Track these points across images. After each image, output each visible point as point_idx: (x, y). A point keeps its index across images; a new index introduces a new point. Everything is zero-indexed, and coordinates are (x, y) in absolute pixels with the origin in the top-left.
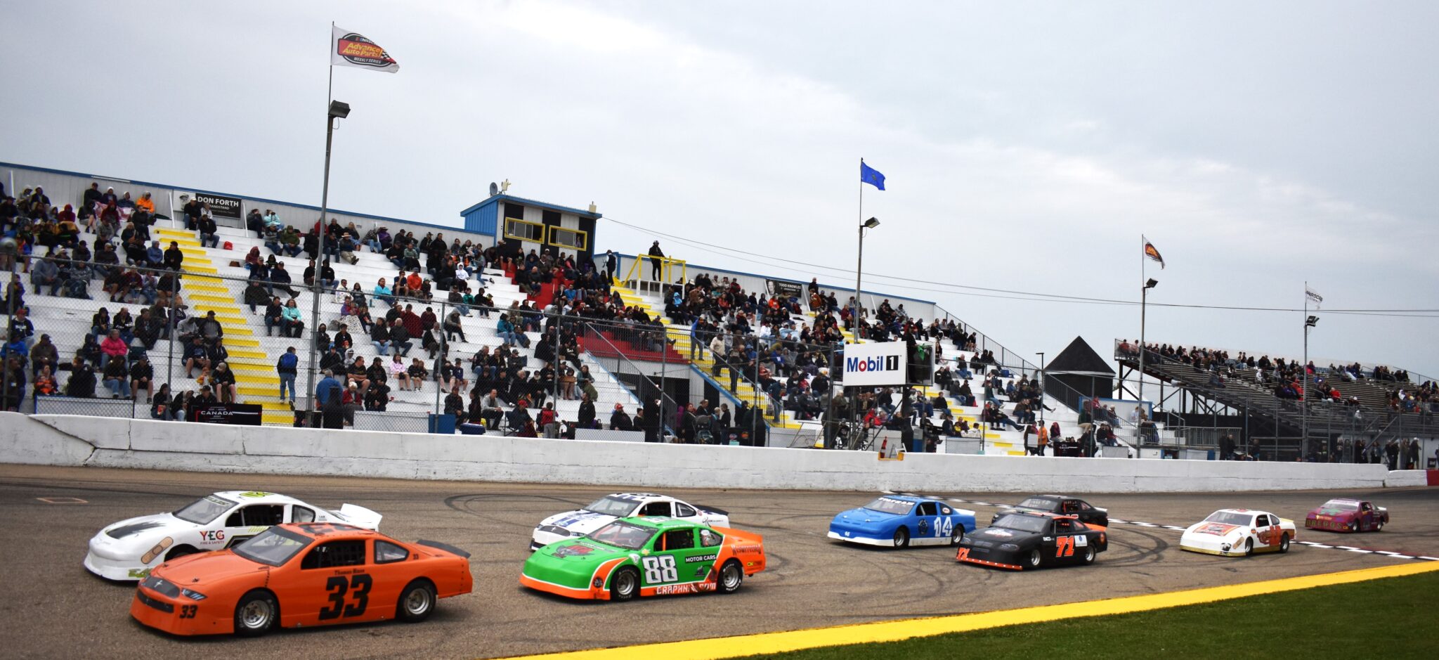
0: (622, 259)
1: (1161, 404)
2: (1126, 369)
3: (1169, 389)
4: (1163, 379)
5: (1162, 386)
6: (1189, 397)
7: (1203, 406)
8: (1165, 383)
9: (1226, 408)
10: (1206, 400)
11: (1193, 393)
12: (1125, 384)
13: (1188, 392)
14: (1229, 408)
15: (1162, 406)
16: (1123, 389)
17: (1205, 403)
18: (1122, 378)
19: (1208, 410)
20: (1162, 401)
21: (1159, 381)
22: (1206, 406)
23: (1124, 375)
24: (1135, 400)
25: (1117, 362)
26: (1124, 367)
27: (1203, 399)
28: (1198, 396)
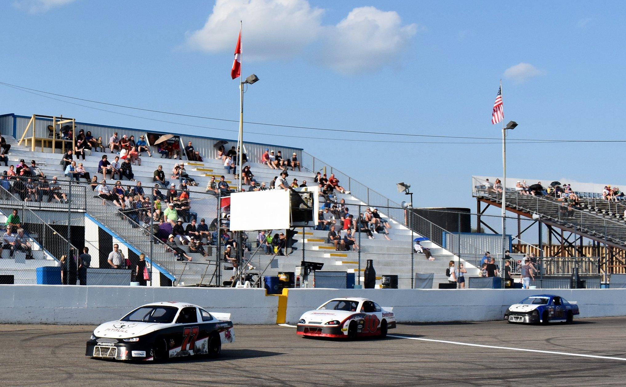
0: (18, 119)
1: (519, 236)
2: (483, 205)
3: (526, 222)
4: (520, 212)
5: (519, 219)
6: (545, 229)
7: (560, 238)
8: (522, 217)
10: (562, 231)
11: (549, 227)
12: (482, 218)
13: (544, 225)
15: (519, 238)
16: (481, 224)
17: (561, 235)
18: (480, 213)
19: (564, 241)
20: (519, 234)
21: (515, 215)
23: (481, 212)
24: (494, 233)
25: (476, 198)
26: (481, 203)
27: (559, 230)
28: (553, 227)
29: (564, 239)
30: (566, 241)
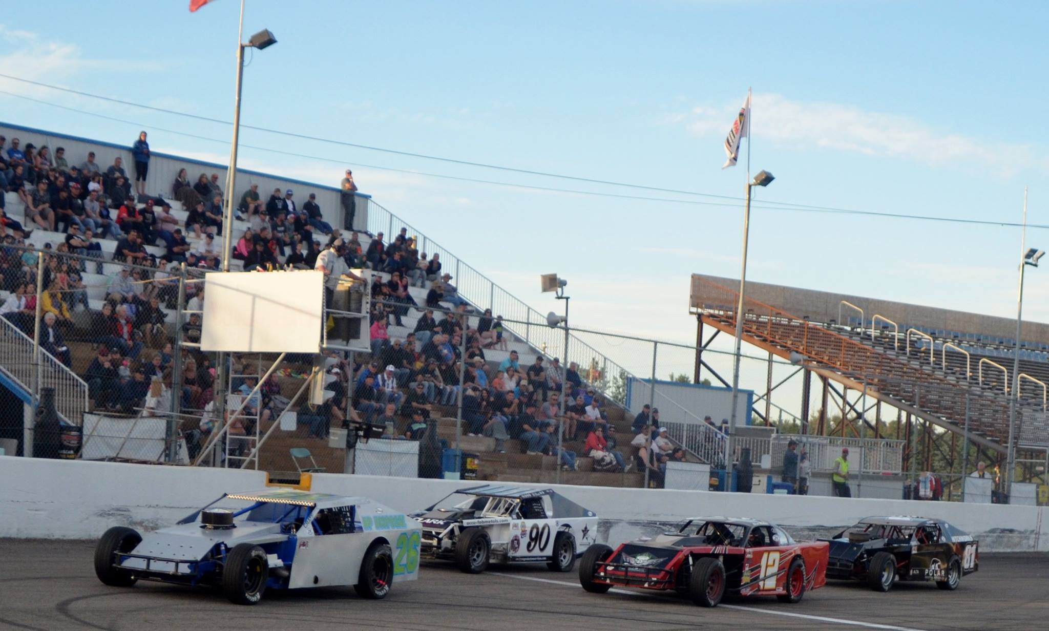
1: (768, 398)
3: (783, 368)
4: (772, 349)
5: (770, 361)
6: (816, 382)
7: (840, 401)
8: (775, 357)
9: (878, 404)
10: (846, 388)
11: (824, 379)
12: (705, 356)
13: (814, 374)
14: (883, 404)
16: (702, 366)
17: (843, 397)
18: (701, 347)
19: (848, 408)
20: (769, 390)
21: (765, 354)
22: (846, 402)
23: (703, 343)
24: (724, 386)
25: (695, 318)
26: (705, 326)
27: (840, 388)
28: (831, 381)
29: (849, 405)
30: (852, 407)
